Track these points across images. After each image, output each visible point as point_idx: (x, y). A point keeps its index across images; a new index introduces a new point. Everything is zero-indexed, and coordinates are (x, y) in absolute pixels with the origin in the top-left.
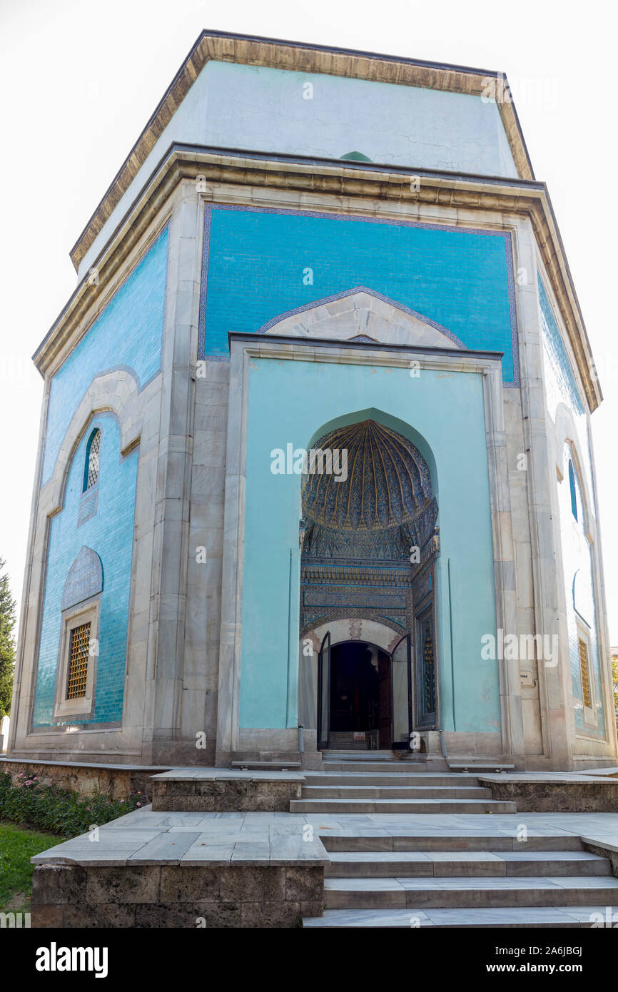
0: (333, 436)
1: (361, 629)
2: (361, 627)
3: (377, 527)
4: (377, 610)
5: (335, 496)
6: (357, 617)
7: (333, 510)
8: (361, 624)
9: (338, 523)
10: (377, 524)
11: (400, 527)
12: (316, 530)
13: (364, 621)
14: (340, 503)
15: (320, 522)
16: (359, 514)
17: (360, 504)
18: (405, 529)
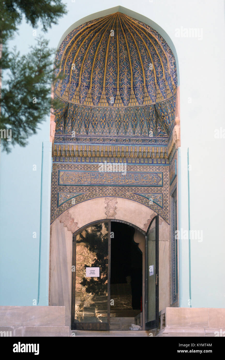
0: (83, 27)
1: (116, 208)
2: (116, 205)
3: (134, 104)
4: (133, 188)
5: (90, 74)
6: (113, 196)
7: (89, 88)
8: (117, 203)
9: (93, 99)
10: (133, 100)
11: (154, 105)
12: (71, 109)
13: (120, 200)
14: (96, 79)
15: (75, 102)
16: (115, 89)
17: (116, 80)
18: (159, 108)
